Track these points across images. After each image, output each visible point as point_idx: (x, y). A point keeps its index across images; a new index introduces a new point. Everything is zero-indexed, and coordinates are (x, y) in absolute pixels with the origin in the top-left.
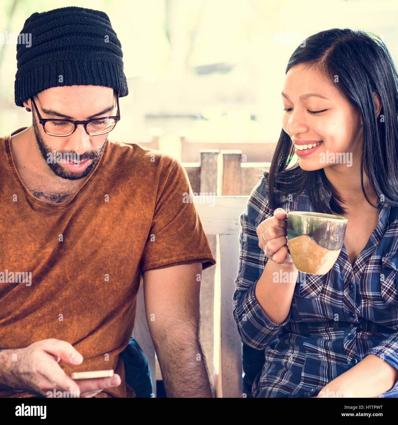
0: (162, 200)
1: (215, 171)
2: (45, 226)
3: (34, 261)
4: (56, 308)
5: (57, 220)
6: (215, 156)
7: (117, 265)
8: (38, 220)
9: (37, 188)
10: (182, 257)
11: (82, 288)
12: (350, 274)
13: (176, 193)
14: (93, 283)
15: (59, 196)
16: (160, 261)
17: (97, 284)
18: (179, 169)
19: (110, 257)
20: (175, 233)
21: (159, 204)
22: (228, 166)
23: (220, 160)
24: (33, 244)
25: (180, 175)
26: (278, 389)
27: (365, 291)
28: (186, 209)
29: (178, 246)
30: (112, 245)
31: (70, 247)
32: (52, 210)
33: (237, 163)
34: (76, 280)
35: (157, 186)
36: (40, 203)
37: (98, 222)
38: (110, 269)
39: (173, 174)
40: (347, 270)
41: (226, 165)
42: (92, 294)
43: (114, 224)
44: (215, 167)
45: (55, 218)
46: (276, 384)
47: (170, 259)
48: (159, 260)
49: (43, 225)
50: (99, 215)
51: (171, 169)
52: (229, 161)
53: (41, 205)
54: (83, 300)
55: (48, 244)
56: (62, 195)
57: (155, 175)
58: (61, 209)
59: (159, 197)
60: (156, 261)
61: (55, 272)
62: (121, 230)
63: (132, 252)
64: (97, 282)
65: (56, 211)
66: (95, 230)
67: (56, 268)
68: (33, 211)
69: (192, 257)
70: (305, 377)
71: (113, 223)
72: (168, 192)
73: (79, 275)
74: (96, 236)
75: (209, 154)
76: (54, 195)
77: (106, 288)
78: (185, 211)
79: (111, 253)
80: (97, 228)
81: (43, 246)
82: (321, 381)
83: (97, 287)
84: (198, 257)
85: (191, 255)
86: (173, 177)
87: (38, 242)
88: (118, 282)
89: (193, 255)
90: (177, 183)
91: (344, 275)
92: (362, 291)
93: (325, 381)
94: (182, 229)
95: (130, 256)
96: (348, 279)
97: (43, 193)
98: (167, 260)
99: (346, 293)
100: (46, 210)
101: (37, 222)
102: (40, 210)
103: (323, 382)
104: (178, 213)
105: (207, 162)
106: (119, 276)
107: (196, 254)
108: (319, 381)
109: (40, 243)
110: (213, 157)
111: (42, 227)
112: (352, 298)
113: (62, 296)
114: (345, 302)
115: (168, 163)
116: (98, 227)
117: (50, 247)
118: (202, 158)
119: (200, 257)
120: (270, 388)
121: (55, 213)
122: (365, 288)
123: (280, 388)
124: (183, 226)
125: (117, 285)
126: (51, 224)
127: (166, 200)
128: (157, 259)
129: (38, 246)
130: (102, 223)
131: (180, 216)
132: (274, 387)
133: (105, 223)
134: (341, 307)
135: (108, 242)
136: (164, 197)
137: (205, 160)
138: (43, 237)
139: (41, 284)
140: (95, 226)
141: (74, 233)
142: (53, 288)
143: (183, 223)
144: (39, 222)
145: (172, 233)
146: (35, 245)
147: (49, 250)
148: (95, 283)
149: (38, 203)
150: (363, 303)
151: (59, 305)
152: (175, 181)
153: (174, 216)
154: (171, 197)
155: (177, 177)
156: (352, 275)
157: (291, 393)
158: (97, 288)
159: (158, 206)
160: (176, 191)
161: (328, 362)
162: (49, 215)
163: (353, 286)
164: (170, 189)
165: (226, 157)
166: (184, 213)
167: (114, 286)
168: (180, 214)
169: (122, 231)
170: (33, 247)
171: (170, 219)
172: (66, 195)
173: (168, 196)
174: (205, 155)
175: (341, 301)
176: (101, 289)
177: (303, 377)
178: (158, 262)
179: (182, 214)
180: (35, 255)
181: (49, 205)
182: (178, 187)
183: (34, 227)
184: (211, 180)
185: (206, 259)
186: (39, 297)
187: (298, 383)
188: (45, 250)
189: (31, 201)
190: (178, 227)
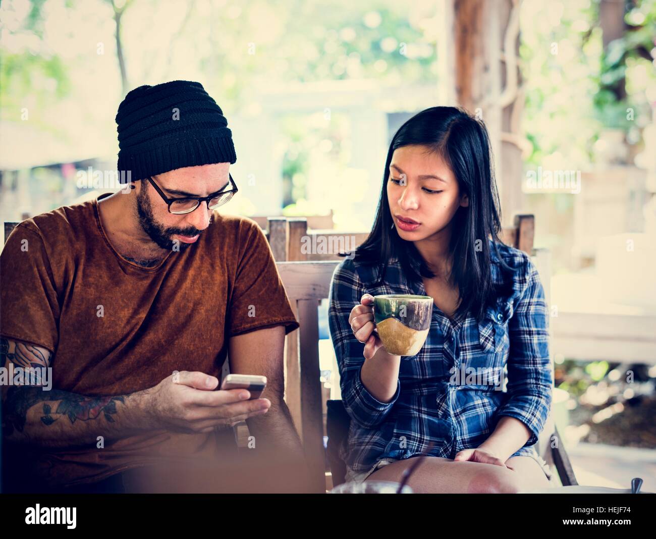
0: (242, 265)
1: (284, 238)
2: (137, 291)
3: (128, 328)
4: (156, 374)
5: (147, 285)
6: (284, 224)
7: (209, 328)
8: (131, 285)
9: (127, 254)
10: (264, 321)
11: (179, 353)
12: (449, 328)
13: (256, 257)
14: (189, 347)
15: (149, 261)
16: (243, 327)
17: (191, 349)
18: (259, 233)
19: (203, 321)
20: (256, 297)
21: (240, 268)
22: (294, 233)
23: (287, 228)
24: (126, 310)
25: (259, 239)
26: (370, 446)
27: (465, 343)
28: (267, 272)
29: (260, 310)
30: (204, 308)
31: (161, 311)
32: (143, 275)
33: (303, 229)
34: (173, 344)
35: (238, 250)
36: (133, 267)
37: (188, 285)
38: (203, 333)
39: (252, 237)
40: (446, 324)
41: (293, 231)
42: (188, 359)
43: (204, 287)
44: (283, 234)
45: (146, 283)
46: (368, 442)
47: (252, 324)
48: (241, 326)
49: (135, 290)
50: (188, 278)
51: (250, 233)
52: (295, 228)
53: (134, 268)
54: (179, 365)
55: (141, 310)
56: (151, 261)
57: (236, 237)
58: (151, 274)
59: (240, 261)
60: (238, 326)
61: (149, 337)
62: (212, 293)
63: (220, 316)
64: (192, 346)
65: (147, 275)
66: (185, 293)
67: (149, 333)
68: (126, 276)
69: (275, 320)
70: (396, 433)
71: (202, 285)
72: (248, 255)
73: (176, 339)
74: (187, 299)
75: (277, 221)
76: (143, 261)
77: (200, 352)
78: (266, 275)
79: (204, 316)
80: (187, 292)
81: (136, 312)
82: (413, 436)
83: (191, 351)
84: (281, 320)
85: (274, 318)
86: (253, 240)
87: (131, 308)
88: (210, 346)
89: (276, 318)
90: (257, 246)
91: (443, 330)
92: (462, 343)
93: (416, 436)
94: (263, 293)
95: (219, 319)
96: (448, 333)
97: (133, 259)
98: (249, 325)
99: (446, 346)
100: (139, 275)
101: (130, 287)
102: (133, 274)
103: (415, 437)
104: (258, 277)
105: (276, 230)
106: (211, 340)
107: (278, 317)
108: (411, 435)
109: (132, 308)
110: (281, 225)
111: (134, 292)
112: (452, 350)
113: (160, 361)
114: (445, 354)
115: (248, 227)
116: (188, 290)
117: (143, 313)
118: (271, 226)
119: (284, 320)
120: (362, 447)
121: (147, 278)
122: (464, 340)
123: (373, 445)
124: (264, 290)
125: (209, 349)
126: (142, 289)
127: (247, 263)
128: (239, 325)
129: (131, 311)
130: (191, 286)
131: (261, 280)
132: (366, 445)
133: (195, 286)
134: (441, 359)
135: (200, 306)
136: (245, 261)
137: (274, 228)
138: (135, 302)
139: (136, 349)
140: (186, 290)
141: (165, 298)
142: (149, 355)
143: (264, 287)
144: (132, 287)
145: (253, 298)
146: (128, 311)
147: (143, 315)
148: (190, 347)
149: (132, 268)
150: (462, 355)
151: (158, 371)
152: (255, 244)
153: (253, 280)
154: (251, 261)
155: (256, 240)
156: (452, 329)
157: (384, 448)
158: (192, 353)
159: (239, 270)
160: (256, 255)
161: (419, 417)
162: (142, 279)
163: (454, 338)
164: (250, 252)
165: (292, 225)
166: (265, 276)
167: (208, 350)
168: (260, 278)
169: (212, 295)
170: (126, 312)
171: (251, 283)
172: (156, 261)
173: (249, 260)
174: (273, 223)
175: (441, 354)
176: (195, 354)
177: (395, 433)
178: (240, 328)
179: (263, 278)
180: (128, 322)
181: (142, 270)
182: (258, 250)
183: (127, 292)
184: (280, 247)
185: (289, 322)
186: (135, 365)
187: (390, 439)
188: (139, 316)
189: (123, 265)
190: (259, 291)
